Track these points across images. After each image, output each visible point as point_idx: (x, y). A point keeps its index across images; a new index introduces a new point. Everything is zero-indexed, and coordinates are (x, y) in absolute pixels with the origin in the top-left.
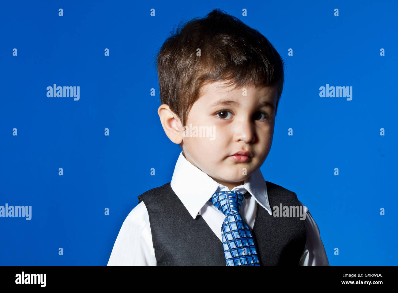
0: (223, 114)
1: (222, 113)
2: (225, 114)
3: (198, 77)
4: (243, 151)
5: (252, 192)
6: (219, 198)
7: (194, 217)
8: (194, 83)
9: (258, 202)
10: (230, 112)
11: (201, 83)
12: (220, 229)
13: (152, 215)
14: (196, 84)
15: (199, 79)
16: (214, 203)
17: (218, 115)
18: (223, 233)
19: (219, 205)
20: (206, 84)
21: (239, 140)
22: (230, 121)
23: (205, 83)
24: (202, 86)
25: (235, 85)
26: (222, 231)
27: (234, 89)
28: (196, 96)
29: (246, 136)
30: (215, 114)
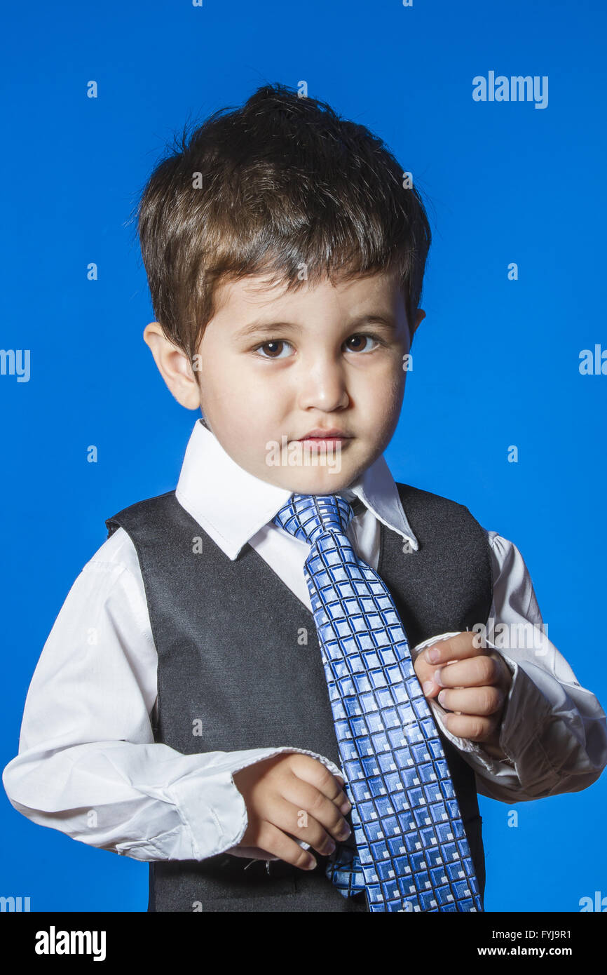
0: (273, 348)
1: (271, 345)
2: (277, 348)
3: (207, 268)
4: (321, 430)
5: (369, 502)
6: (294, 507)
7: (233, 555)
8: (200, 282)
9: (385, 523)
10: (287, 343)
11: (214, 280)
12: (302, 570)
13: (144, 550)
14: (205, 283)
15: (208, 272)
16: (284, 521)
17: (261, 352)
18: (308, 576)
19: (296, 523)
20: (224, 284)
21: (309, 408)
22: (288, 364)
23: (222, 280)
24: (218, 287)
25: (286, 285)
26: (305, 574)
27: (285, 293)
28: (208, 310)
29: (325, 396)
30: (253, 349)
